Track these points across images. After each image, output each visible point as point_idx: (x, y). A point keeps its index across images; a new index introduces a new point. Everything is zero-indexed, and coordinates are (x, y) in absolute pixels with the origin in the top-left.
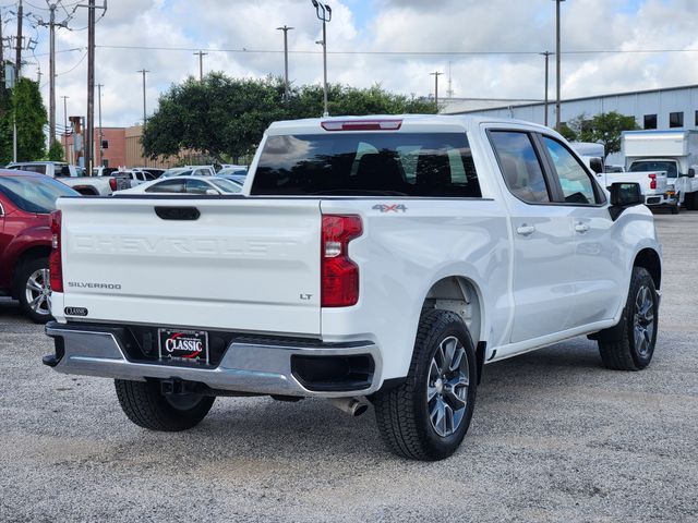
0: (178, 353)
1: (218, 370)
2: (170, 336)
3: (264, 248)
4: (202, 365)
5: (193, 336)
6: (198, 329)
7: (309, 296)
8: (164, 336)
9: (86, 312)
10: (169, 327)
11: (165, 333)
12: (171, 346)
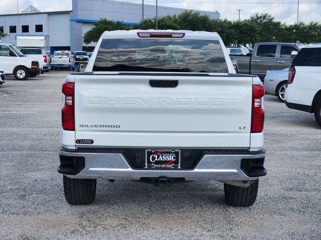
1: (196, 170)
2: (154, 153)
3: (221, 103)
4: (176, 168)
5: (171, 153)
6: (174, 149)
7: (244, 128)
8: (150, 154)
9: (92, 142)
10: (153, 148)
11: (150, 152)
12: (154, 158)
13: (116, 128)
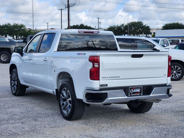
0: (134, 93)
1: (151, 95)
4: (140, 95)
5: (139, 88)
6: (140, 86)
7: (165, 75)
9: (107, 85)
10: (132, 86)
11: (131, 88)
12: (132, 91)
13: (117, 78)
